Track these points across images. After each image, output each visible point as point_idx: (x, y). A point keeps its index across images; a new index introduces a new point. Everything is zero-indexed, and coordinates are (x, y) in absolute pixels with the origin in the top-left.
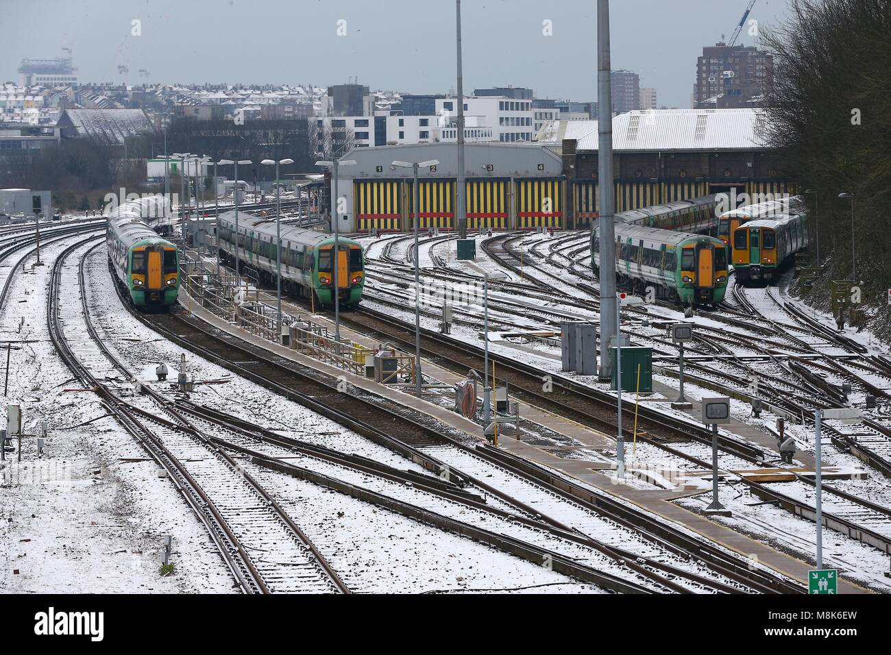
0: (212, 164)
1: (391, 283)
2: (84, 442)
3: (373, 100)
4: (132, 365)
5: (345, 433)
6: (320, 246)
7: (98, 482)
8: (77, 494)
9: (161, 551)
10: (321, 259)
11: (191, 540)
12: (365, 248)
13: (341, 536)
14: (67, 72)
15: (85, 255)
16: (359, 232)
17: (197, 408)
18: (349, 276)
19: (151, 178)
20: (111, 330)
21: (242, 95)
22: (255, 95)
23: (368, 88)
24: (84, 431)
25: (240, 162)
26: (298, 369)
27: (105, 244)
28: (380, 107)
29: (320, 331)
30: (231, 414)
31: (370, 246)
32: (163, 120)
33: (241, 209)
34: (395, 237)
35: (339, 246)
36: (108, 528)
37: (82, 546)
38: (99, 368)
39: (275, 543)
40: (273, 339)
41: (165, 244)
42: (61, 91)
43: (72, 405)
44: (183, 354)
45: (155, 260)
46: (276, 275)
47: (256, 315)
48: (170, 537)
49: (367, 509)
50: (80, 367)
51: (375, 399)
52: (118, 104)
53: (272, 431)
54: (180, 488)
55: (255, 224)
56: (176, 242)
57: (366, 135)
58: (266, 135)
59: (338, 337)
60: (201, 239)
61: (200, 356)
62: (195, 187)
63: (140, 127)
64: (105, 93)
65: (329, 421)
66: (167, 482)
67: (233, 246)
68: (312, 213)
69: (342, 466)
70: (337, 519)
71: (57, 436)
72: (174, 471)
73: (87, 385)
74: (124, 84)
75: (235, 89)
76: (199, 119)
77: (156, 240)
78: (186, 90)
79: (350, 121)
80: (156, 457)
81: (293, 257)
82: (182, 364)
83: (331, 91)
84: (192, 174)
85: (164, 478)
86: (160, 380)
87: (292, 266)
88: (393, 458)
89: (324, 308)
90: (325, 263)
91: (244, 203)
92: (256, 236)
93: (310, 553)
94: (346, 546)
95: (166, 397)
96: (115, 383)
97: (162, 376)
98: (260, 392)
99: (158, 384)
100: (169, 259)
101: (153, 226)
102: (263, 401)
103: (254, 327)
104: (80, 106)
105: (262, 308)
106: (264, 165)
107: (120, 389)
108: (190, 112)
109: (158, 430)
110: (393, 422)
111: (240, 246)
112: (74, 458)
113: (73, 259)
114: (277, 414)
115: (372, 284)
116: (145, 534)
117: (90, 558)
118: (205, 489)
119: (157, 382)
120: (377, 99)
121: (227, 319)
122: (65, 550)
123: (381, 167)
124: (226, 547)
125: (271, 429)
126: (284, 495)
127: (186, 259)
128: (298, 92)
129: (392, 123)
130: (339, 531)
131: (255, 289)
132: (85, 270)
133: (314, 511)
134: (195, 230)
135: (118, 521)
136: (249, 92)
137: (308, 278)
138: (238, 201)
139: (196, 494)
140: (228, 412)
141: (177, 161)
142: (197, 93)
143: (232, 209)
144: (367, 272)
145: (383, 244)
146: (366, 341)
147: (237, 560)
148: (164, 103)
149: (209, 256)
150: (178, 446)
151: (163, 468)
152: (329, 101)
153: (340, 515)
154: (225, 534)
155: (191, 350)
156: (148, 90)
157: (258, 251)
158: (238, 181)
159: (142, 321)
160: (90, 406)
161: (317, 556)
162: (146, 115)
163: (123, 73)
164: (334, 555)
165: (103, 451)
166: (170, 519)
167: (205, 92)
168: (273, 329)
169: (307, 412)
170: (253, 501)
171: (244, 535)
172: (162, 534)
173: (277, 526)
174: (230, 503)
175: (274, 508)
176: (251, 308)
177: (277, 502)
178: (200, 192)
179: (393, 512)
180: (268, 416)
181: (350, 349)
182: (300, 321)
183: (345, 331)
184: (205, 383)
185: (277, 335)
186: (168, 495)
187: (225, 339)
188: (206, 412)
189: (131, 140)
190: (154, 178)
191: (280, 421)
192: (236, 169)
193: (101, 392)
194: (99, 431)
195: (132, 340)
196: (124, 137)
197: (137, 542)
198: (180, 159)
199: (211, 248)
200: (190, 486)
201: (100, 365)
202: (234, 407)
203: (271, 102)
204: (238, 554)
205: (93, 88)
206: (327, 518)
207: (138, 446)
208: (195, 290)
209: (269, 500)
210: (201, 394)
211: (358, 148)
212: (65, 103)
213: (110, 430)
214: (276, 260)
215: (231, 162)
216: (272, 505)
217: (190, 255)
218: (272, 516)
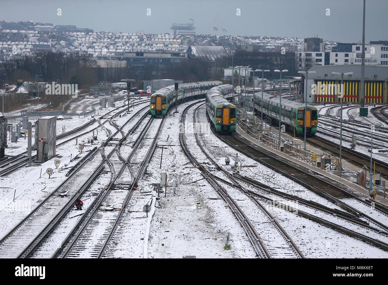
0: (252, 71)
1: (330, 126)
2: (193, 190)
3: (324, 45)
4: (215, 157)
5: (307, 191)
6: (299, 108)
7: (199, 207)
8: (189, 212)
9: (225, 239)
10: (299, 114)
11: (238, 235)
12: (319, 110)
13: (303, 236)
14: (192, 30)
15: (196, 109)
16: (316, 103)
17: (242, 177)
18: (311, 122)
19: (226, 76)
20: (206, 142)
21: (266, 41)
22: (272, 41)
23: (322, 40)
24: (193, 185)
25: (265, 71)
26: (287, 162)
27: (205, 104)
28: (327, 48)
29: (297, 146)
30: (257, 180)
31: (321, 109)
32: (232, 51)
33: (264, 91)
34: (332, 106)
35: (307, 109)
36: (202, 228)
37: (191, 235)
38: (201, 158)
39: (274, 238)
40: (276, 149)
41: (231, 105)
42: (188, 38)
43: (189, 174)
44: (237, 154)
45: (226, 112)
46: (279, 121)
47: (269, 138)
48: (229, 233)
49: (316, 225)
50: (193, 157)
51: (321, 177)
52: (213, 44)
53: (275, 189)
54: (234, 212)
55: (271, 98)
56: (236, 104)
57: (321, 60)
58: (276, 59)
59: (305, 149)
60: (246, 103)
61: (244, 155)
62: (245, 81)
63: (222, 54)
64: (207, 39)
65: (300, 185)
66: (228, 209)
67: (260, 107)
68: (295, 94)
69: (305, 206)
70: (302, 229)
71: (182, 187)
72: (232, 205)
73: (195, 165)
74: (216, 35)
75: (264, 38)
76: (247, 51)
77: (227, 103)
78: (242, 38)
79: (314, 54)
80: (224, 198)
81: (287, 113)
82: (236, 158)
83: (306, 40)
84: (244, 75)
85: (227, 207)
86: (227, 164)
87: (286, 117)
88: (328, 203)
89: (299, 136)
90: (300, 116)
91: (266, 88)
92: (270, 103)
93: (290, 243)
94: (306, 241)
95: (229, 172)
96: (207, 165)
97: (228, 163)
98: (270, 172)
99: (226, 166)
100: (232, 112)
101: (226, 97)
102: (271, 175)
103: (268, 143)
104: (196, 44)
105: (272, 135)
106: (275, 72)
107: (209, 168)
108: (244, 48)
109: (225, 186)
110: (329, 187)
111: (264, 107)
112: (189, 197)
113: (191, 111)
114: (277, 181)
115: (321, 126)
116: (218, 231)
117: (195, 241)
118: (245, 213)
119: (225, 165)
120: (326, 44)
121: (257, 139)
122: (184, 236)
123: (327, 75)
124: (253, 238)
125: (274, 188)
126: (279, 217)
127: (240, 112)
128: (291, 40)
129: (332, 55)
130: (303, 234)
131: (269, 126)
132: (196, 115)
133: (292, 225)
134: (244, 99)
135: (207, 225)
136: (270, 40)
137: (293, 122)
138: (263, 88)
139: (241, 215)
140: (256, 180)
141: (238, 69)
142: (247, 40)
143: (260, 91)
144: (319, 121)
145: (327, 109)
146: (317, 151)
147: (258, 244)
148: (233, 44)
149: (250, 111)
150: (234, 193)
151: (227, 203)
152: (305, 45)
153: (304, 227)
154: (253, 233)
155: (241, 152)
156: (226, 38)
157: (271, 109)
158: (264, 79)
159: (219, 138)
160: (196, 175)
161: (293, 245)
162: (225, 49)
163: (216, 30)
164: (301, 244)
165: (201, 194)
166: (229, 225)
167: (250, 40)
168: (276, 144)
169: (291, 181)
170: (266, 219)
171: (261, 234)
172: (226, 232)
173: (276, 230)
174: (255, 220)
175: (275, 222)
176: (267, 135)
177: (276, 220)
178: (247, 83)
179: (327, 227)
180: (273, 182)
181: (310, 154)
182: (288, 141)
183: (308, 146)
184: (246, 166)
185: (278, 147)
186: (228, 214)
187: (256, 148)
188: (246, 179)
189: (217, 60)
190: (227, 76)
191: (279, 185)
192: (263, 74)
193: (201, 169)
194: (200, 185)
195: (215, 147)
196: (215, 58)
197: (215, 235)
198: (239, 68)
199: (251, 108)
200: (238, 211)
201: (202, 156)
202: (258, 178)
203: (279, 44)
204: (258, 242)
205: (202, 36)
206: (298, 228)
207: (216, 193)
208: (243, 126)
209: (272, 219)
210: (244, 171)
211: (317, 66)
212: (190, 43)
213: (204, 185)
214: (279, 114)
215: (261, 70)
216: (274, 221)
217: (242, 111)
218: (274, 226)
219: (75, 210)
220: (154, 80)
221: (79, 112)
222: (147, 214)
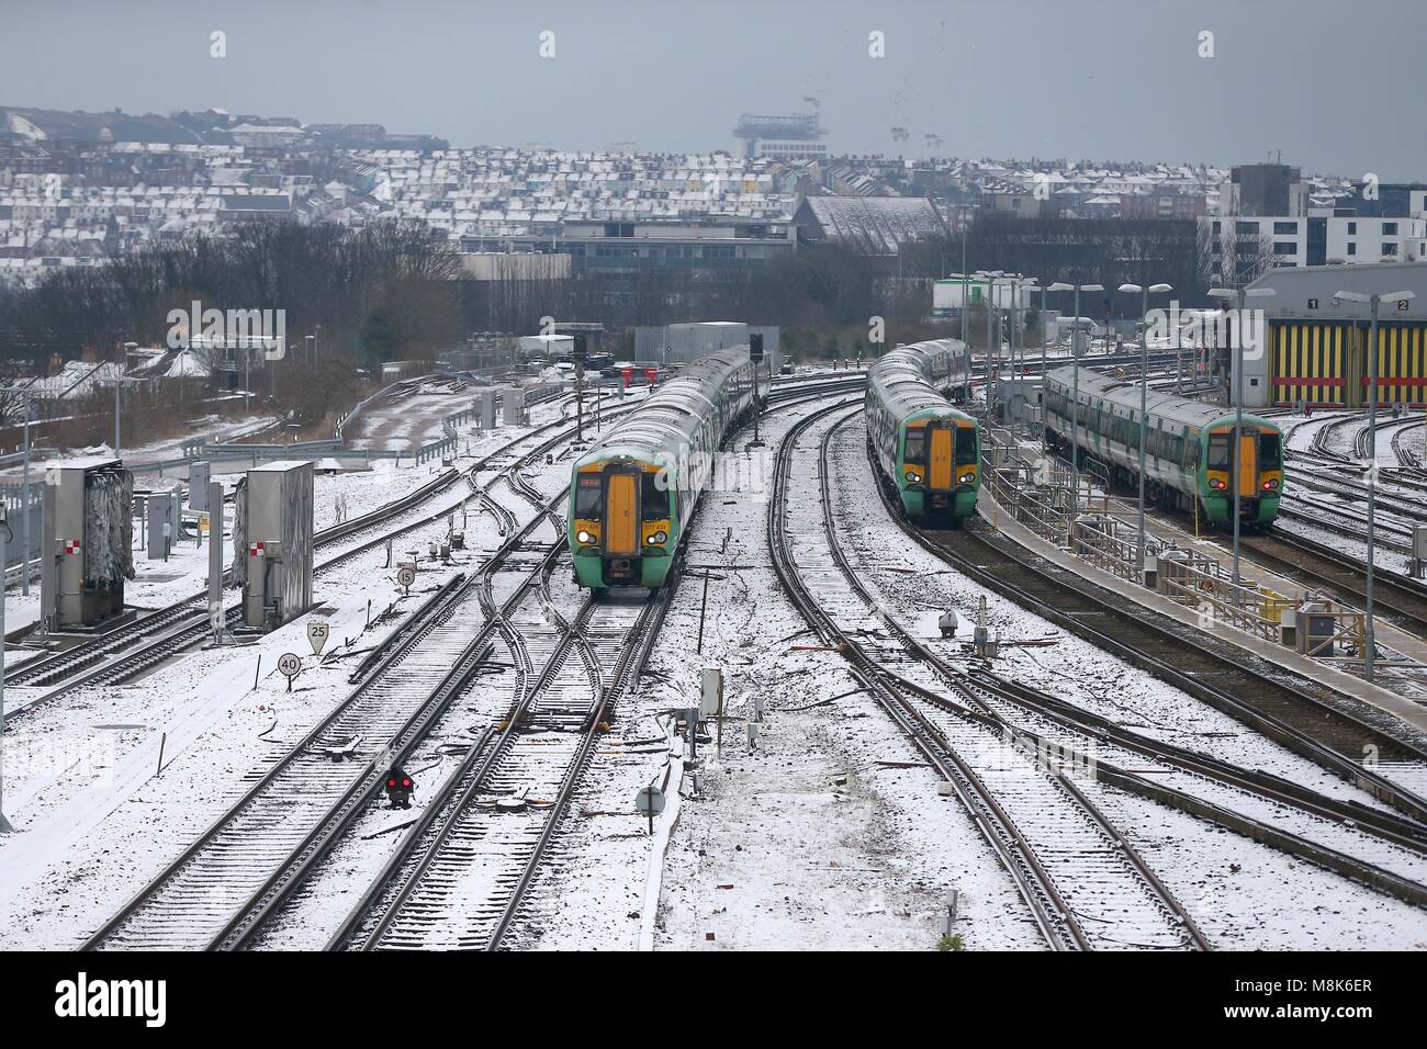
0: (1038, 289)
1: (1327, 491)
2: (821, 732)
3: (1305, 189)
4: (900, 611)
5: (1244, 736)
6: (1212, 427)
7: (842, 797)
8: (807, 816)
9: (941, 914)
10: (1211, 448)
11: (990, 899)
12: (1286, 432)
13: (1234, 903)
14: (811, 137)
15: (831, 431)
16: (1276, 405)
17: (1004, 685)
18: (1257, 477)
19: (939, 309)
20: (868, 553)
21: (1090, 178)
22: (1112, 179)
23: (1299, 171)
24: (821, 715)
25: (1085, 288)
26: (1170, 628)
27: (862, 414)
28: (1317, 202)
29: (1207, 566)
30: (1058, 696)
31: (1293, 430)
32: (961, 217)
33: (1084, 364)
34: (1335, 417)
35: (1243, 428)
36: (856, 872)
37: (815, 901)
38: (848, 614)
39: (1126, 911)
40: (1129, 577)
41: (959, 417)
42: (799, 167)
43: (804, 672)
44: (983, 597)
45: (942, 443)
46: (1138, 473)
47: (1102, 537)
48: (955, 892)
49: (1280, 862)
50: (818, 612)
51: (1296, 681)
52: (890, 190)
53: (1125, 728)
54: (973, 813)
55: (1106, 389)
56: (976, 414)
57: (1292, 248)
58: (1127, 244)
59: (1236, 578)
60: (1016, 411)
61: (1011, 600)
62: (1009, 328)
63: (925, 228)
64: (870, 170)
65: (1219, 714)
66: (952, 803)
67: (1068, 422)
68: (1199, 373)
69: (1240, 789)
70: (1229, 875)
71: (779, 721)
72: (965, 786)
73: (828, 641)
74: (901, 157)
75: (1079, 168)
76: (1019, 216)
77: (944, 409)
78: (1001, 168)
79: (1266, 225)
80: (936, 761)
81: (1167, 445)
82: (979, 612)
83: (1236, 175)
84: (1006, 304)
85: (947, 795)
87: (1164, 459)
88: (1323, 779)
89: (1215, 528)
90: (1218, 456)
91: (1089, 354)
92: (1106, 408)
93: (1184, 929)
94: (1242, 921)
95: (954, 664)
96: (873, 639)
97: (948, 631)
98: (1106, 663)
99: (942, 644)
100: (965, 442)
101: (940, 387)
102: (1112, 678)
103: (1099, 557)
104: (829, 191)
105: (1113, 525)
106: (1123, 293)
107: (880, 649)
108: (1006, 205)
109: (940, 719)
110: (1326, 720)
111: (1080, 423)
112: (805, 757)
113: (810, 438)
114: (1134, 699)
115: (1294, 492)
116: (916, 886)
117: (827, 920)
118: (1013, 818)
119: (940, 640)
120: (1313, 189)
121: (1055, 541)
122: (787, 906)
123: (1317, 301)
124: (1046, 913)
125: (1124, 723)
126: (1142, 832)
127: (992, 442)
128: (1183, 175)
129: (1336, 230)
130: (1231, 895)
131: (1102, 494)
132: (829, 455)
133: (1191, 862)
134: (1008, 394)
135: (872, 862)
136: (1102, 173)
137: (1190, 479)
138: (1079, 353)
139: (1000, 824)
140: (1053, 693)
141: (983, 283)
142: (1017, 174)
143: (1068, 364)
144: (1287, 472)
145: (1315, 428)
146: (1283, 586)
147: (1063, 935)
148: (965, 189)
149: (1029, 438)
150: (965, 739)
151: (946, 780)
152: (1233, 191)
153: (1235, 869)
154: (1044, 892)
155: (996, 590)
156: (939, 168)
157: (1109, 432)
158: (1081, 319)
159: (917, 540)
160: (832, 675)
161: (1195, 936)
162: (934, 208)
163: (900, 139)
164: (1223, 934)
165: (851, 748)
166: (957, 864)
167: (1030, 173)
168: (1129, 560)
169: (1183, 698)
170: (1092, 840)
171: (1074, 895)
172: (943, 887)
173: (1130, 882)
174: (1054, 842)
175: (1126, 853)
176: (1095, 526)
177: (1131, 843)
178: (1017, 334)
179: (1323, 869)
180: (1118, 702)
181: (1257, 597)
182: (1175, 548)
183: (1248, 567)
184: (1018, 644)
185: (1136, 570)
186: (953, 823)
187: (1052, 574)
188: (1017, 692)
189: (907, 248)
190: (944, 310)
191: (1139, 712)
192: (1077, 300)
193: (851, 653)
194: (845, 715)
195: (902, 571)
196: (899, 244)
197: (903, 899)
198: (987, 280)
199: (1033, 426)
200: (989, 811)
201: (850, 609)
202: (1063, 686)
203: (1137, 190)
204: (1065, 926)
205: (851, 162)
206: (1213, 874)
207: (907, 743)
208: (1005, 493)
209: (1117, 839)
210: (1010, 663)
211: (1279, 269)
212: (806, 187)
213: (862, 716)
214: (1137, 447)
215: (1069, 287)
216: (1123, 847)
217: (999, 436)
218: (1122, 865)
219: (386, 808)
220: (675, 326)
221: (395, 445)
222: (651, 820)
